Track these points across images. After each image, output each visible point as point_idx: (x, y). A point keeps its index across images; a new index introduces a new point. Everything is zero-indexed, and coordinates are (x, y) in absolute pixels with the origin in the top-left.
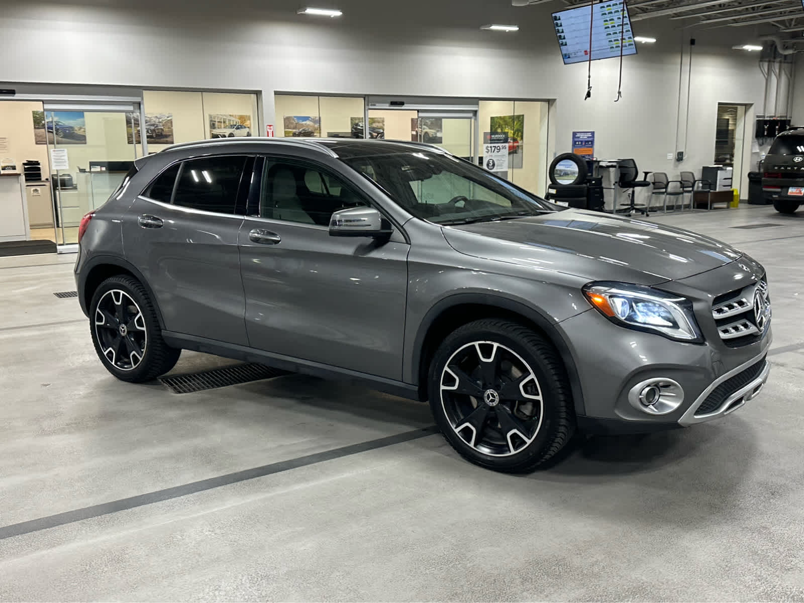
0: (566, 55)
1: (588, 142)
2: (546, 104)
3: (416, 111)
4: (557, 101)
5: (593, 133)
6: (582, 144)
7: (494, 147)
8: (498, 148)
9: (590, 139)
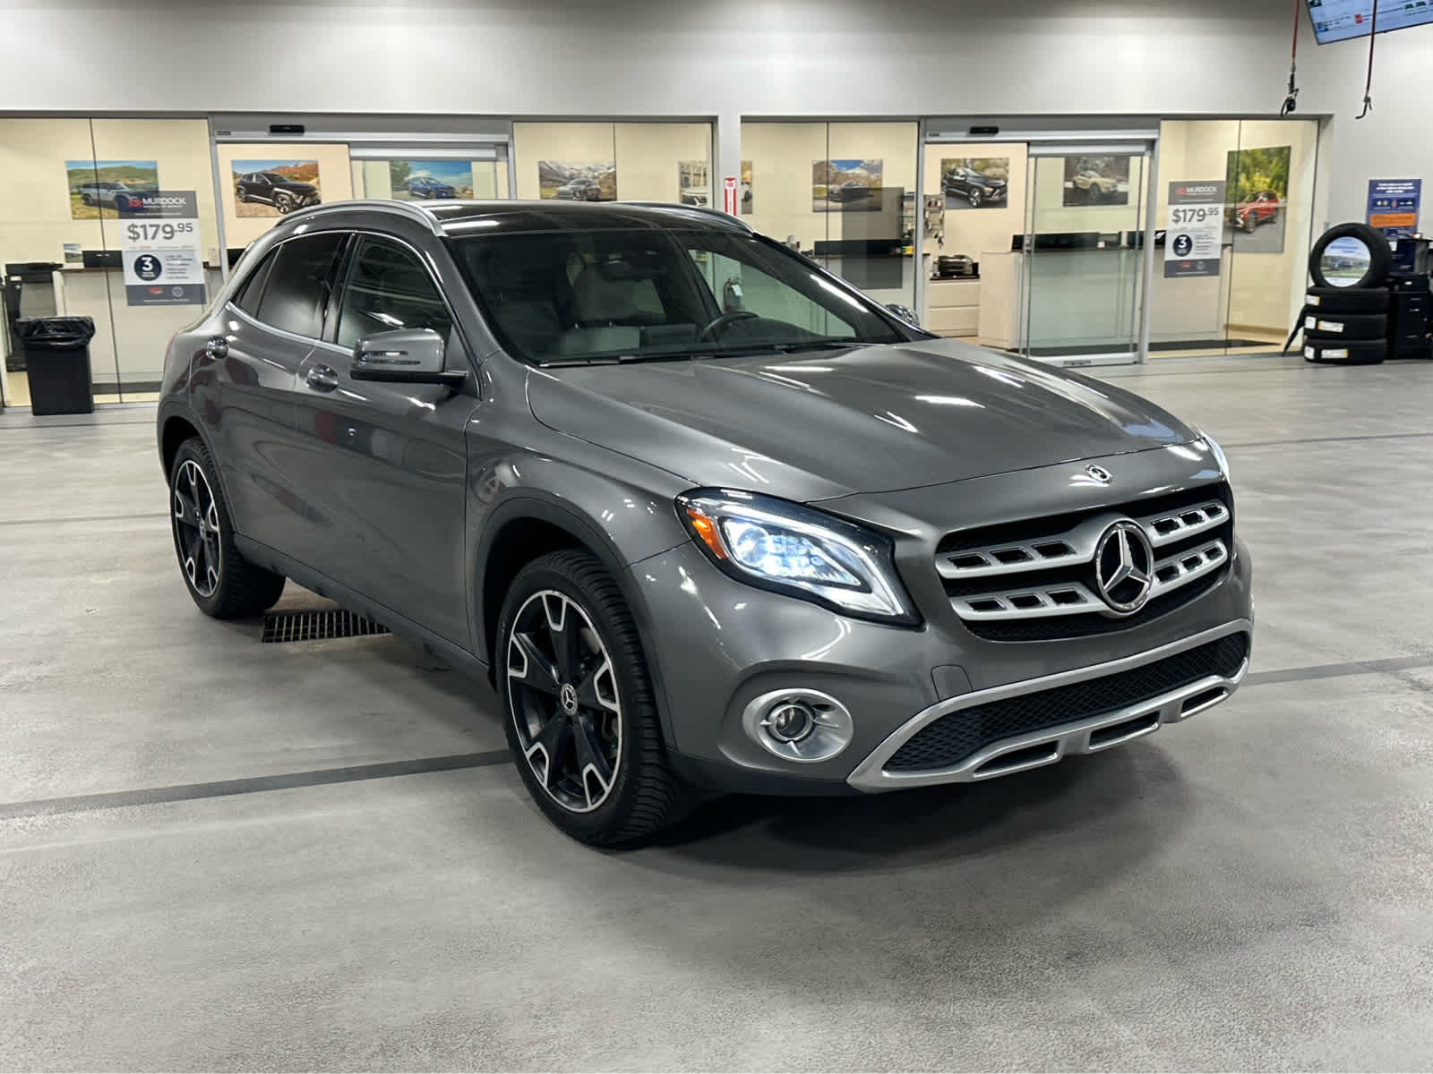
0: (1320, 25)
1: (1406, 200)
2: (1313, 126)
3: (1025, 145)
4: (1335, 118)
5: (1417, 183)
6: (1390, 205)
7: (1190, 210)
8: (1201, 213)
9: (1412, 195)
